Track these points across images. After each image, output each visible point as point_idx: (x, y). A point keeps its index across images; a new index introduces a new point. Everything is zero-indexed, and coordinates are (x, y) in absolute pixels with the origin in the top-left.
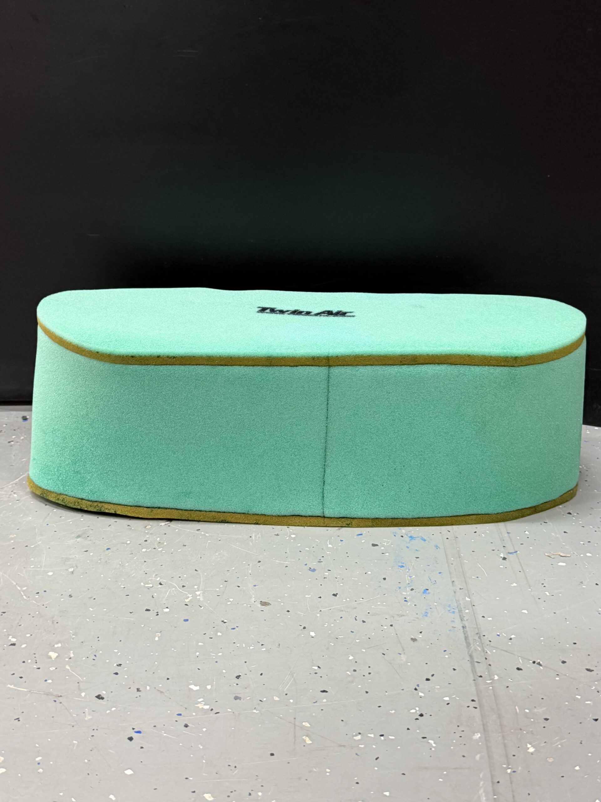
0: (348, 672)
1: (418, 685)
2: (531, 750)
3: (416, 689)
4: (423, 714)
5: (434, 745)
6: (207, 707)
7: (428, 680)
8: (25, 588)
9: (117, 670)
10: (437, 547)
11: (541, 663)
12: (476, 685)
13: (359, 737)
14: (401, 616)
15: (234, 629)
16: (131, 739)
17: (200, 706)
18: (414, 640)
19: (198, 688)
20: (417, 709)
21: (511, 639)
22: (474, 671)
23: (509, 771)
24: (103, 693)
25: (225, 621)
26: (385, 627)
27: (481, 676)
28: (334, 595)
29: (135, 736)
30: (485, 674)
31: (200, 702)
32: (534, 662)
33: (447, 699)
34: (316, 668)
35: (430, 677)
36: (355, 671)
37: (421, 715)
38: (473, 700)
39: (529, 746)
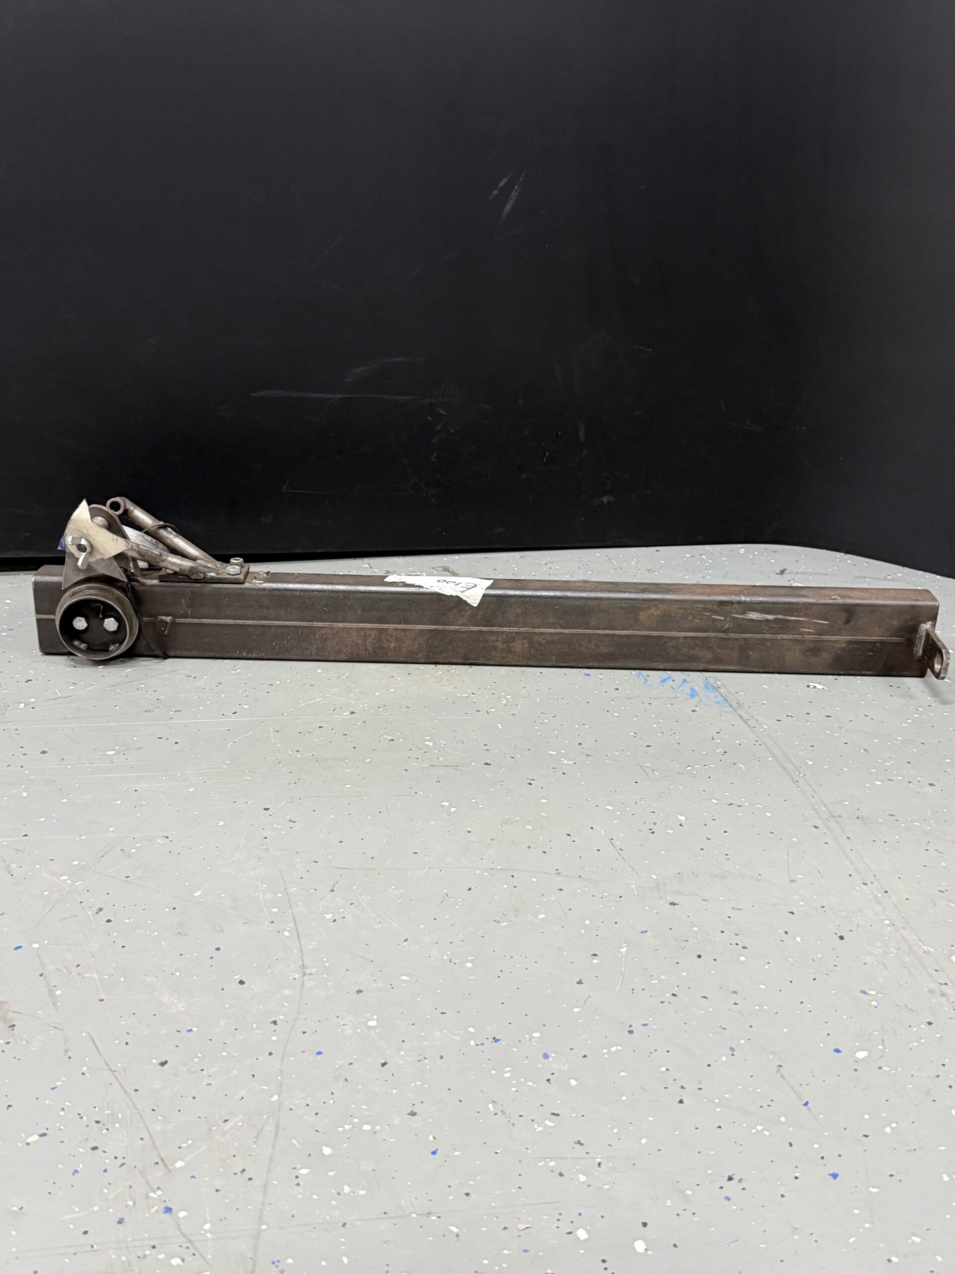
0: (659, 734)
1: (713, 736)
2: (810, 763)
3: (713, 739)
4: (726, 751)
5: (743, 767)
6: (571, 762)
7: (717, 733)
8: (366, 705)
9: (486, 747)
11: (792, 715)
12: (754, 732)
13: (690, 768)
14: (676, 698)
15: (554, 717)
16: (530, 784)
17: (566, 762)
18: (694, 711)
19: (555, 753)
20: (720, 749)
21: (764, 704)
22: (749, 726)
23: (801, 775)
24: (488, 761)
25: (544, 712)
26: (668, 706)
27: (754, 727)
28: (616, 689)
29: (531, 782)
30: (757, 725)
31: (563, 760)
32: (787, 716)
33: (738, 742)
34: (634, 734)
35: (718, 731)
36: (662, 733)
37: (725, 752)
38: (756, 741)
39: (808, 761)
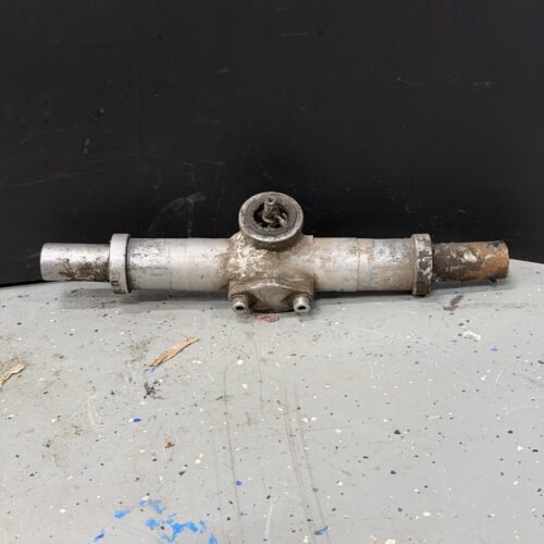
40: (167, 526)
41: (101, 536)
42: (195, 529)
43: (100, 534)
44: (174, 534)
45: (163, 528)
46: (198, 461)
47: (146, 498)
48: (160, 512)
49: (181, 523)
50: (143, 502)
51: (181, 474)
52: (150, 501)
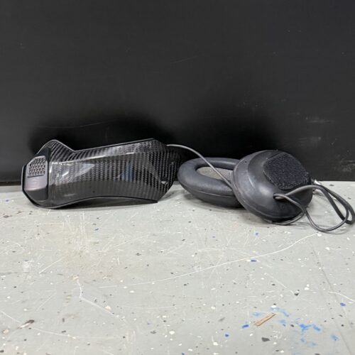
10: (335, 338)
40: (295, 325)
41: (247, 326)
42: (319, 330)
43: (245, 324)
44: (303, 330)
45: (293, 326)
46: (306, 289)
47: (274, 306)
48: (288, 316)
49: (306, 324)
50: (273, 309)
51: (297, 295)
52: (278, 309)
